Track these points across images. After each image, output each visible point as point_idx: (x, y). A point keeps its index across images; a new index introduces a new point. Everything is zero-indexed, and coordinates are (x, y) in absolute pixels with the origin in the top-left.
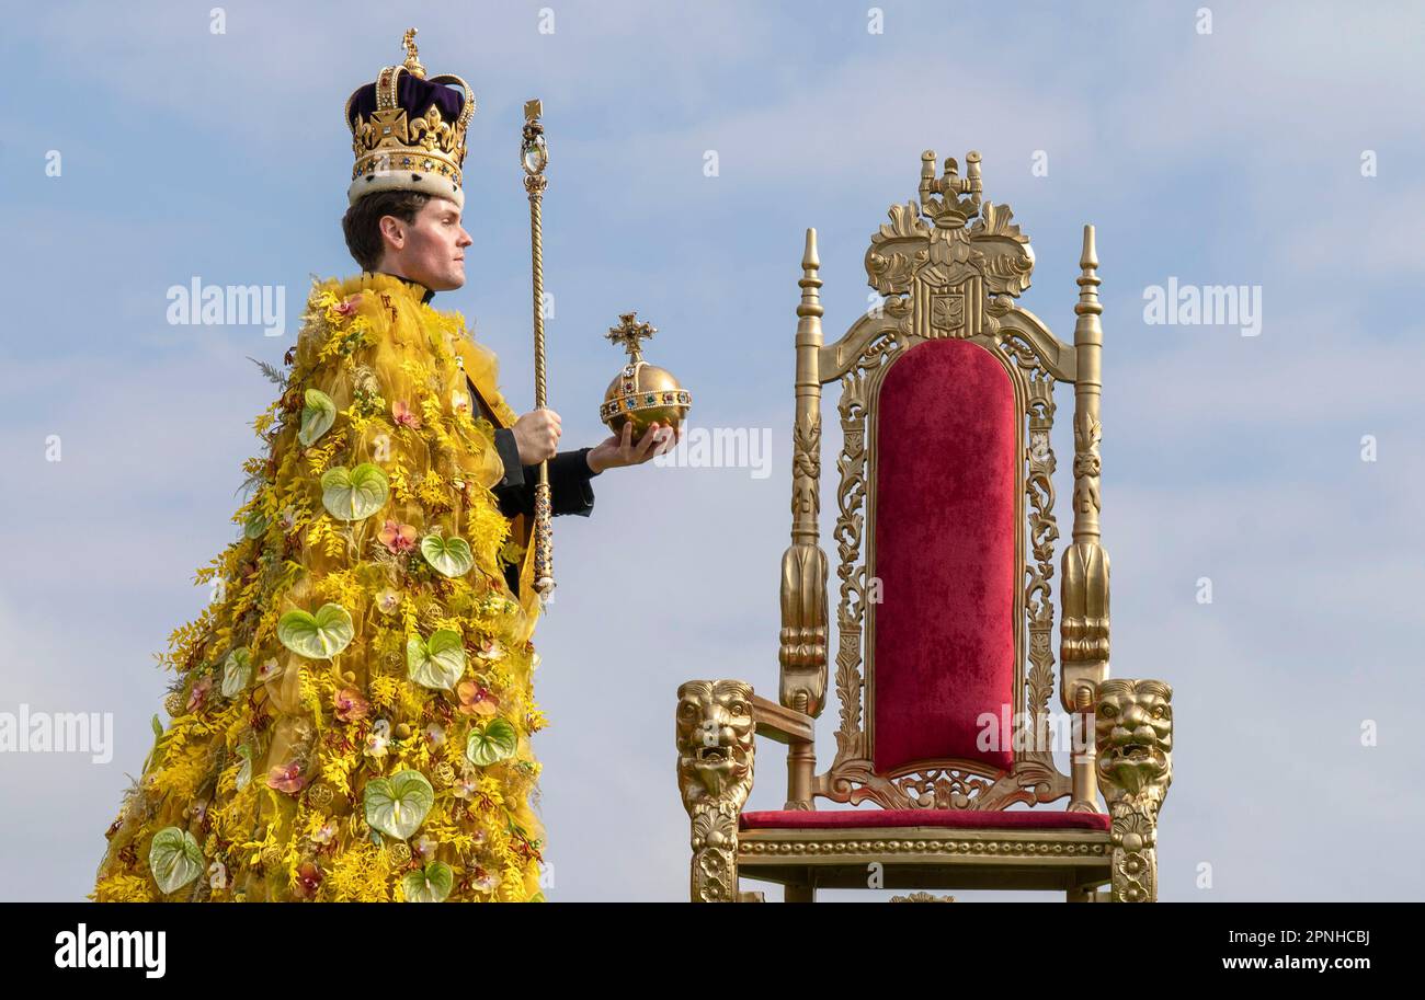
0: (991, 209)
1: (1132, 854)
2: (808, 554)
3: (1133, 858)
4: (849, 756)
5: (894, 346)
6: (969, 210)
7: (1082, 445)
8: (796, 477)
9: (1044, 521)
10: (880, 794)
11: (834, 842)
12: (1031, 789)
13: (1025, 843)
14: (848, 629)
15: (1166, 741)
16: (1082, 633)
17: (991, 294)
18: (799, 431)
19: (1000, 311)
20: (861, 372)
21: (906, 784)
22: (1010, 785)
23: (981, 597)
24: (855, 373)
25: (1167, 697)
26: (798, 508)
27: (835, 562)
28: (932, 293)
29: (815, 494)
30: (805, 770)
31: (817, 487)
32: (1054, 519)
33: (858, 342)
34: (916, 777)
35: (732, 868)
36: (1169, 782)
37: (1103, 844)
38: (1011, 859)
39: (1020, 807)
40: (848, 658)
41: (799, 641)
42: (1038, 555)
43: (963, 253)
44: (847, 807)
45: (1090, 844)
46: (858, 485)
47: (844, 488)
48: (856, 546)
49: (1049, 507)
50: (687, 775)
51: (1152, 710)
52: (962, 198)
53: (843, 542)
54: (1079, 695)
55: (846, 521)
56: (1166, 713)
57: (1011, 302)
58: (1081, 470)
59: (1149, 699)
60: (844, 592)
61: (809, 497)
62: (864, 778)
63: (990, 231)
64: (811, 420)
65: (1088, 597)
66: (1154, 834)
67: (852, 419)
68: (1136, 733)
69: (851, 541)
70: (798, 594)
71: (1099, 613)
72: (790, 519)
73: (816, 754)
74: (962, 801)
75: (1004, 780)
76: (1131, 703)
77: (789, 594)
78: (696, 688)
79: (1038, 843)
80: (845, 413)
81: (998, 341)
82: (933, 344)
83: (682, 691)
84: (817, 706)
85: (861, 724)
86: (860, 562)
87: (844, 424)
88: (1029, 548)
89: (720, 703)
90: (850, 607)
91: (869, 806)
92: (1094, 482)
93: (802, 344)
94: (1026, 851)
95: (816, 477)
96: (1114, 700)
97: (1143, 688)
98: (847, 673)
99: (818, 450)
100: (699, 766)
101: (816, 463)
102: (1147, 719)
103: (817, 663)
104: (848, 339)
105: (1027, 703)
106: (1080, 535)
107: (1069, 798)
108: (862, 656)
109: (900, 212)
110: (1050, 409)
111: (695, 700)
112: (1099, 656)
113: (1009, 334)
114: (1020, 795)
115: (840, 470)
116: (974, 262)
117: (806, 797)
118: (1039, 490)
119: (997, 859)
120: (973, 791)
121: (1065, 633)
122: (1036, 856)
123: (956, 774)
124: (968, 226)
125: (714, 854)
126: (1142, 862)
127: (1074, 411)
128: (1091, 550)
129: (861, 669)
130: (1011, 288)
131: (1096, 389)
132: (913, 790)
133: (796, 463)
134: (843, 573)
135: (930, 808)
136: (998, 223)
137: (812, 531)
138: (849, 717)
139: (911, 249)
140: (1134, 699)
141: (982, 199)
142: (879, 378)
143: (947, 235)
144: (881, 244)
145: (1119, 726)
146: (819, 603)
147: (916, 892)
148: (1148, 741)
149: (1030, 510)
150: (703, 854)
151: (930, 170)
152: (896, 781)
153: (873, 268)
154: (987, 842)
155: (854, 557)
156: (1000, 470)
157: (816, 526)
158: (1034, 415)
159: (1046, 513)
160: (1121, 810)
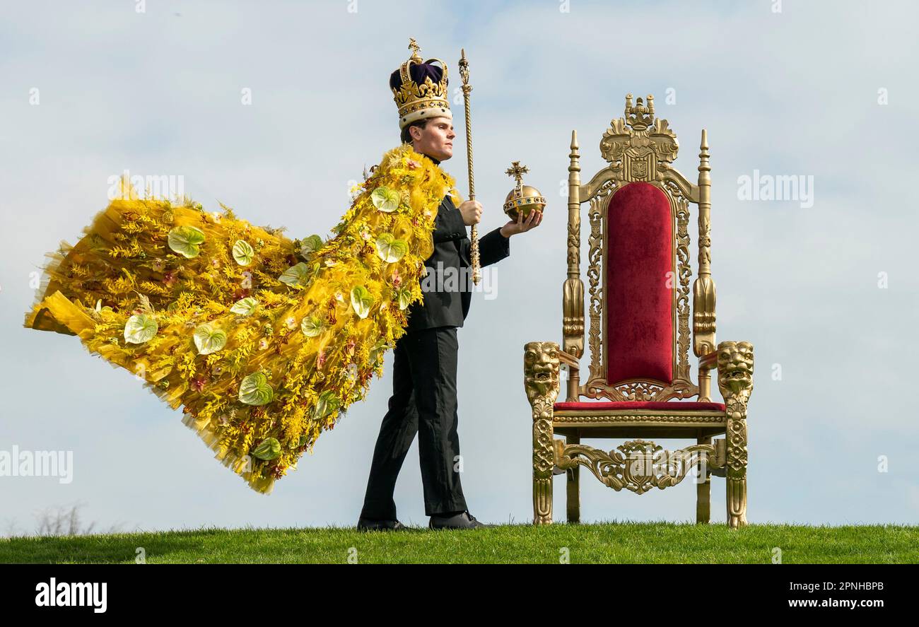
0: (659, 122)
1: (736, 421)
2: (576, 283)
3: (737, 423)
4: (595, 377)
5: (614, 185)
6: (648, 122)
7: (702, 232)
8: (569, 247)
9: (685, 267)
10: (610, 394)
11: (598, 417)
12: (680, 392)
13: (686, 416)
14: (594, 318)
15: (751, 370)
16: (704, 320)
17: (659, 161)
18: (570, 225)
19: (664, 169)
20: (599, 197)
21: (623, 389)
22: (669, 390)
23: (657, 303)
24: (596, 198)
25: (751, 349)
26: (570, 260)
27: (588, 287)
28: (632, 161)
29: (578, 255)
30: (575, 383)
31: (579, 251)
32: (689, 266)
33: (597, 184)
34: (626, 386)
35: (552, 429)
36: (752, 389)
37: (721, 417)
38: (680, 424)
39: (675, 400)
40: (594, 331)
41: (572, 323)
42: (682, 283)
43: (646, 142)
44: (594, 401)
45: (715, 417)
46: (598, 251)
47: (591, 252)
48: (598, 279)
49: (687, 261)
50: (529, 385)
51: (745, 355)
52: (645, 116)
53: (591, 277)
54: (702, 348)
55: (593, 266)
56: (751, 357)
57: (668, 165)
58: (702, 244)
59: (743, 350)
60: (592, 301)
61: (575, 256)
62: (602, 387)
63: (659, 133)
64: (576, 222)
65: (706, 303)
66: (746, 413)
67: (595, 219)
68: (739, 366)
69: (595, 277)
70: (571, 301)
71: (712, 310)
72: (566, 266)
73: (580, 376)
74: (648, 397)
75: (667, 388)
76: (735, 352)
77: (567, 301)
78: (534, 346)
79: (692, 416)
80: (591, 217)
81: (663, 183)
82: (633, 185)
83: (527, 347)
84: (580, 353)
85: (601, 362)
86: (600, 286)
87: (591, 222)
88: (678, 280)
89: (545, 352)
90: (595, 307)
91: (604, 400)
92: (707, 249)
93: (572, 185)
94: (686, 420)
95: (578, 247)
96: (728, 351)
97: (740, 346)
98: (594, 340)
99: (579, 234)
100: (535, 381)
101: (579, 240)
102: (743, 360)
103: (580, 334)
104: (593, 182)
105: (678, 352)
106: (702, 274)
107: (697, 396)
108: (601, 330)
109: (616, 123)
110: (687, 216)
111: (534, 351)
112: (712, 330)
113: (667, 180)
114: (675, 395)
115: (590, 244)
116: (651, 146)
117: (575, 396)
118: (682, 253)
119: (673, 424)
120: (653, 392)
121: (695, 320)
122: (691, 423)
123: (645, 385)
124: (648, 129)
125: (544, 422)
126: (741, 425)
127: (698, 216)
128: (707, 281)
129: (600, 336)
130: (668, 159)
131: (708, 206)
132: (625, 393)
133: (570, 240)
134: (592, 292)
135: (633, 401)
136: (662, 128)
137: (576, 272)
138: (595, 359)
139: (622, 140)
140: (737, 350)
141: (655, 116)
142: (608, 201)
143: (638, 134)
144: (607, 138)
145: (730, 363)
146: (581, 307)
147: (636, 439)
148: (744, 370)
149: (678, 262)
150: (539, 422)
151: (630, 104)
152: (617, 388)
153: (603, 148)
154: (669, 416)
155: (597, 284)
156: (665, 243)
157: (579, 270)
158: (679, 218)
159: (686, 264)
160: (731, 402)
